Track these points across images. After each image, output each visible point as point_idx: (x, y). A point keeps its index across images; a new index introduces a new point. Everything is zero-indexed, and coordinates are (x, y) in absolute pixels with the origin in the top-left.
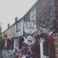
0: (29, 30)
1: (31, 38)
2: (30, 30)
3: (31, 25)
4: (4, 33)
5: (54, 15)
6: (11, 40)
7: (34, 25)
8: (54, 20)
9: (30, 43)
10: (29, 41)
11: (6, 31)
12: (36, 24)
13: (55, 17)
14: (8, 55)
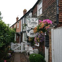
0: (32, 25)
4: (13, 27)
5: (58, 10)
6: (20, 34)
8: (57, 14)
9: (32, 35)
11: (15, 25)
12: (38, 20)
13: (58, 11)
14: (17, 47)
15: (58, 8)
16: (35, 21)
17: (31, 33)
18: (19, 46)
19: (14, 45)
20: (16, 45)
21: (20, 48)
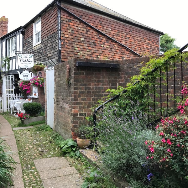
0: (24, 64)
1: (26, 73)
2: (26, 63)
3: (27, 58)
5: (60, 44)
7: (30, 58)
8: (59, 50)
9: (25, 78)
10: (25, 76)
12: (33, 57)
13: (60, 46)
15: (60, 41)
16: (28, 58)
17: (25, 75)
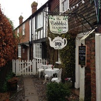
6: (28, 45)
10: (57, 44)
14: (26, 67)
18: (30, 65)
19: (22, 64)
20: (24, 64)
21: (30, 69)
